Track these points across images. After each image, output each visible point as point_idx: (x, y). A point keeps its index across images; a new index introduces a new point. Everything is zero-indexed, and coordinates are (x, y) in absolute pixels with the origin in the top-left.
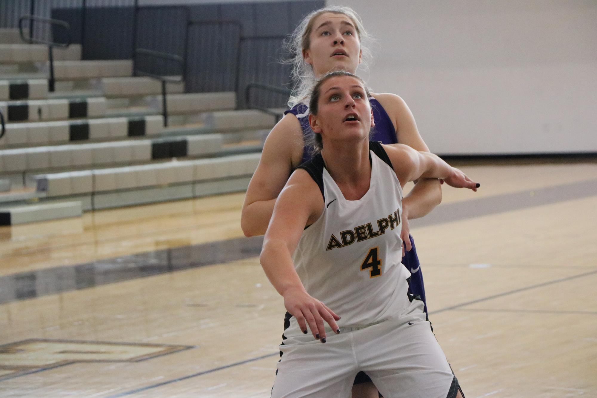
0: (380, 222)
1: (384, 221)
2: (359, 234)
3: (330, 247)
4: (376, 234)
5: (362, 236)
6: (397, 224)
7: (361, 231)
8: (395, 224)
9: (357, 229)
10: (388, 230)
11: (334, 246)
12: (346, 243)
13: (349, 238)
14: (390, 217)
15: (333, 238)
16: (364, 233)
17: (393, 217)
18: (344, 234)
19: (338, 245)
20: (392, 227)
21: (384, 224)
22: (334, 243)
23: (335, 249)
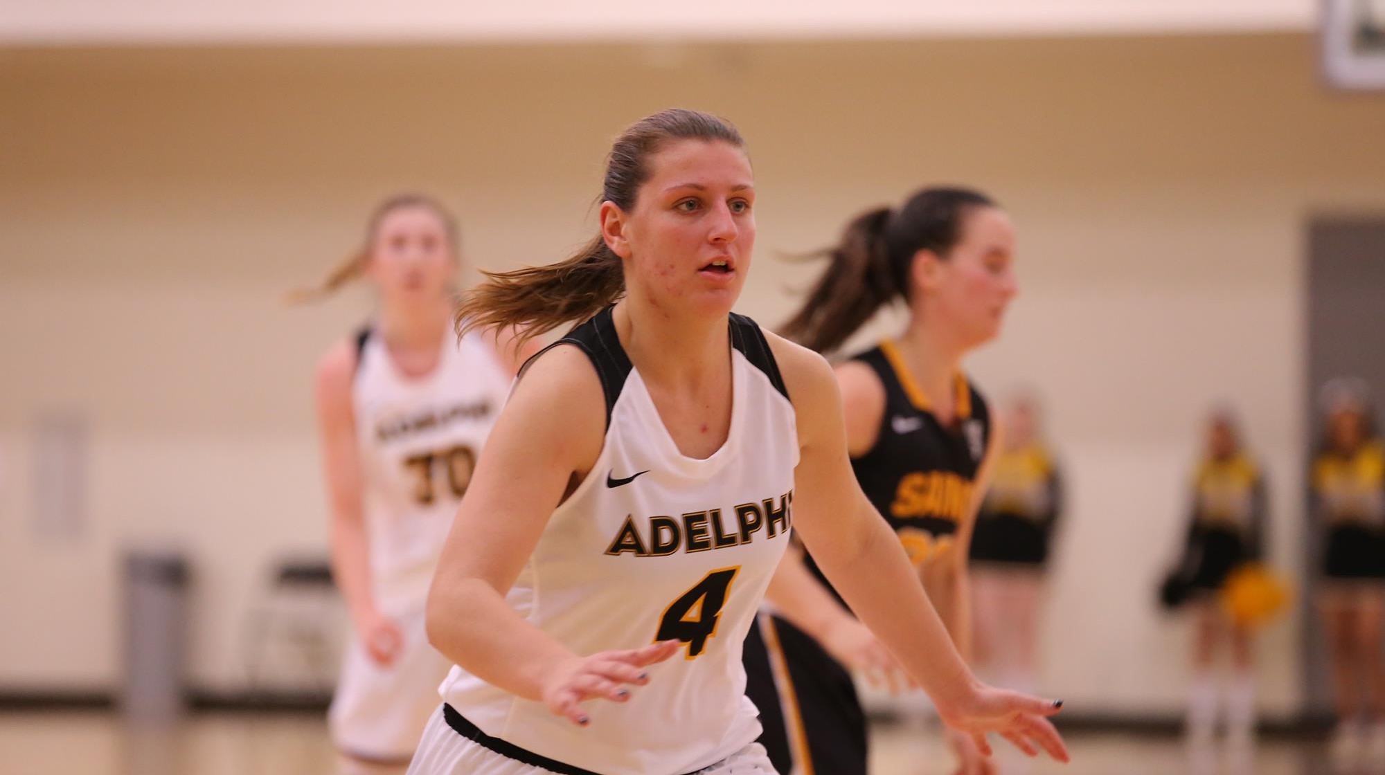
0: (742, 511)
1: (753, 510)
2: (691, 533)
3: (617, 548)
4: (731, 541)
5: (699, 538)
6: (784, 527)
7: (697, 526)
8: (778, 526)
9: (690, 519)
10: (760, 535)
11: (628, 547)
12: (659, 549)
13: (666, 536)
14: (768, 504)
15: (629, 527)
16: (703, 531)
17: (777, 506)
18: (657, 523)
19: (638, 549)
20: (771, 532)
21: (751, 518)
22: (628, 540)
23: (627, 556)
